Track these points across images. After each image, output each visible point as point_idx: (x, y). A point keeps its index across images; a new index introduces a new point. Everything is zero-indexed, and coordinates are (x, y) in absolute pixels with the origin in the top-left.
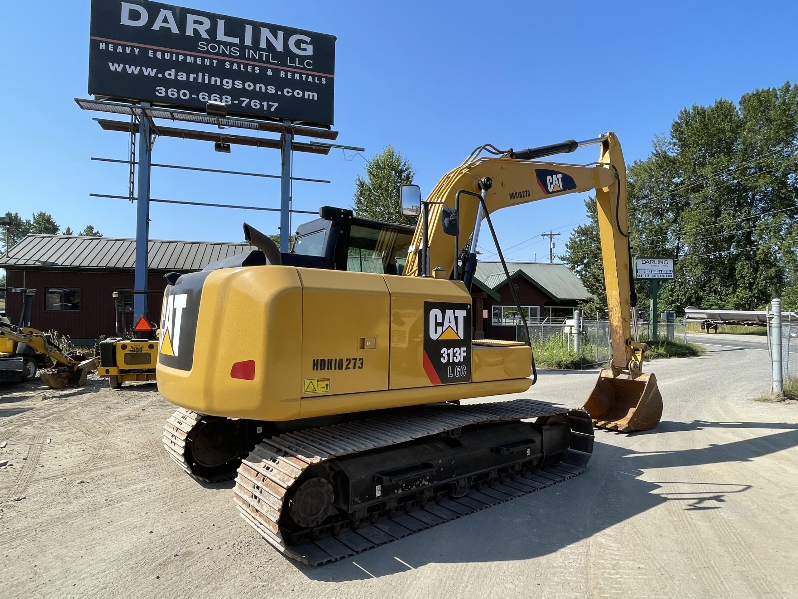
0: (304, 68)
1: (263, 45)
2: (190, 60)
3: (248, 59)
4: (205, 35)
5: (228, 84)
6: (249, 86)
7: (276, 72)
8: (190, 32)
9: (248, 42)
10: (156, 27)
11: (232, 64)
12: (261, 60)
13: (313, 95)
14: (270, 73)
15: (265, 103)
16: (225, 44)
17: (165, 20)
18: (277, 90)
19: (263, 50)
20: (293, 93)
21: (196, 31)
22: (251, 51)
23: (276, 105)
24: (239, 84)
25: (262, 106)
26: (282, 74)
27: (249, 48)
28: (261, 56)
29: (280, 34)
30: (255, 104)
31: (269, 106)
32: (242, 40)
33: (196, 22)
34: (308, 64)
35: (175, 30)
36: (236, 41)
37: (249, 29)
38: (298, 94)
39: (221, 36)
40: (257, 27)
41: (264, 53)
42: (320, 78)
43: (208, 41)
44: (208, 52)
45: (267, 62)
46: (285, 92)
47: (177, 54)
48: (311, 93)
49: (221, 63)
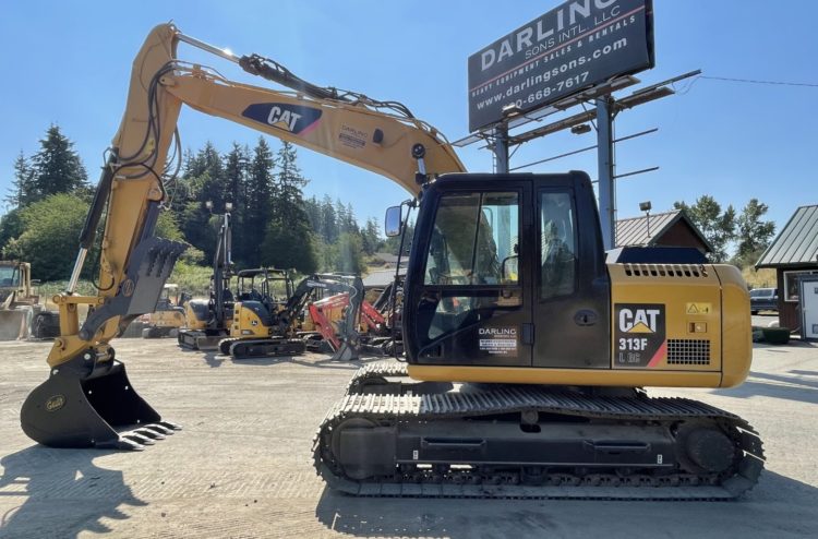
0: (613, 18)
1: (573, 21)
2: (521, 71)
3: (562, 43)
4: (529, 44)
5: (547, 77)
6: (564, 68)
7: (585, 40)
8: (519, 49)
9: (561, 27)
10: (500, 60)
11: (549, 56)
12: (572, 38)
13: (621, 43)
14: (580, 44)
15: (577, 78)
16: (543, 41)
17: (505, 50)
18: (586, 59)
19: (573, 26)
20: (602, 52)
21: (523, 44)
22: (563, 34)
23: (587, 73)
24: (555, 72)
25: (574, 81)
26: (591, 38)
27: (561, 32)
28: (571, 32)
30: (569, 83)
31: (581, 78)
32: (556, 27)
33: (523, 37)
34: (615, 12)
35: (510, 53)
36: (551, 32)
37: (560, 14)
38: (607, 50)
39: (541, 36)
40: (566, 7)
41: (574, 28)
42: (628, 19)
43: (531, 48)
44: (533, 57)
45: (578, 35)
46: (595, 56)
47: (513, 73)
48: (619, 42)
49: (542, 60)
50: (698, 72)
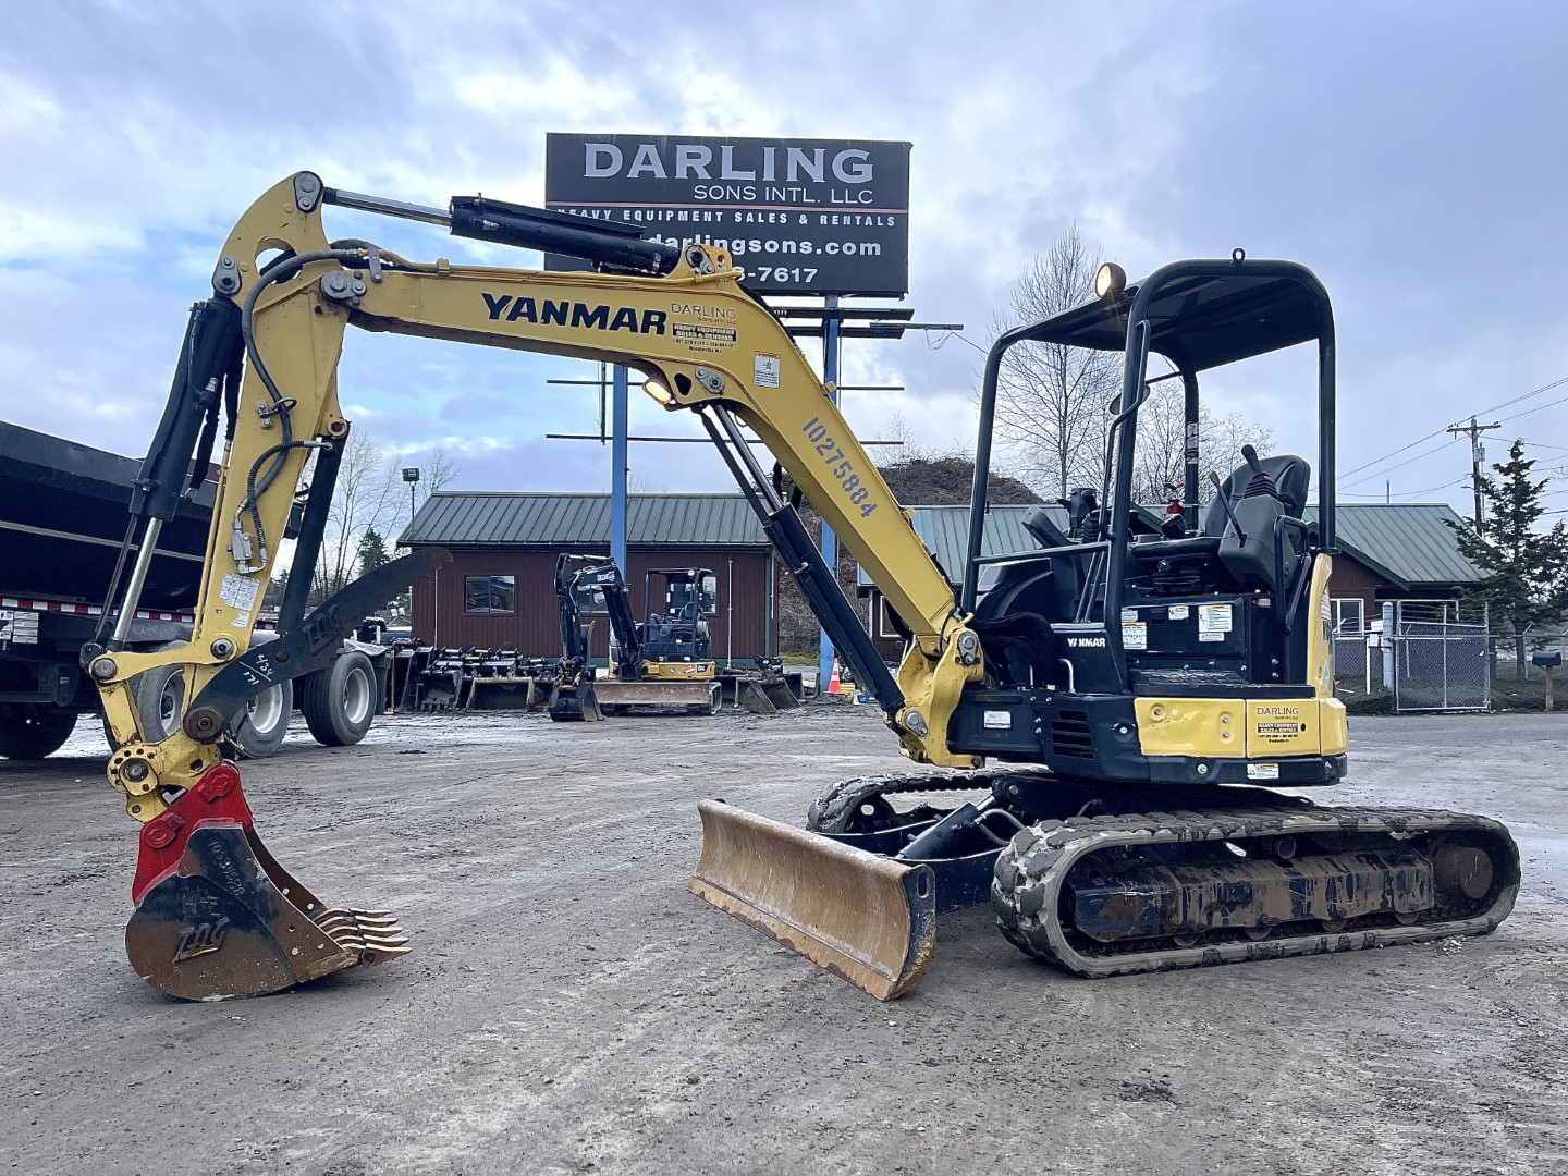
0: (860, 205)
1: (792, 176)
2: (683, 216)
3: (771, 203)
4: (703, 175)
5: (739, 247)
6: (772, 246)
7: (813, 218)
8: (681, 174)
9: (769, 176)
10: (633, 174)
11: (744, 213)
12: (789, 202)
13: (873, 248)
14: (803, 220)
15: (796, 272)
16: (734, 183)
17: (647, 161)
18: (814, 248)
19: (793, 184)
20: (840, 248)
21: (690, 170)
22: (774, 189)
23: (814, 271)
24: (755, 246)
25: (792, 277)
26: (823, 220)
27: (770, 185)
28: (789, 194)
29: (819, 153)
30: (781, 274)
31: (803, 275)
32: (760, 174)
33: (690, 156)
34: (865, 196)
35: (660, 174)
36: (751, 176)
37: (769, 152)
38: (849, 249)
39: (728, 173)
40: (781, 147)
41: (794, 190)
42: (884, 218)
43: (708, 183)
44: (708, 201)
45: (800, 203)
46: (828, 249)
47: (665, 211)
48: (869, 245)
49: (729, 215)
50: (960, 327)
